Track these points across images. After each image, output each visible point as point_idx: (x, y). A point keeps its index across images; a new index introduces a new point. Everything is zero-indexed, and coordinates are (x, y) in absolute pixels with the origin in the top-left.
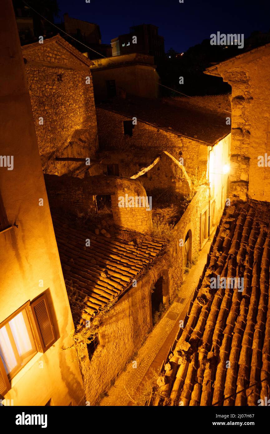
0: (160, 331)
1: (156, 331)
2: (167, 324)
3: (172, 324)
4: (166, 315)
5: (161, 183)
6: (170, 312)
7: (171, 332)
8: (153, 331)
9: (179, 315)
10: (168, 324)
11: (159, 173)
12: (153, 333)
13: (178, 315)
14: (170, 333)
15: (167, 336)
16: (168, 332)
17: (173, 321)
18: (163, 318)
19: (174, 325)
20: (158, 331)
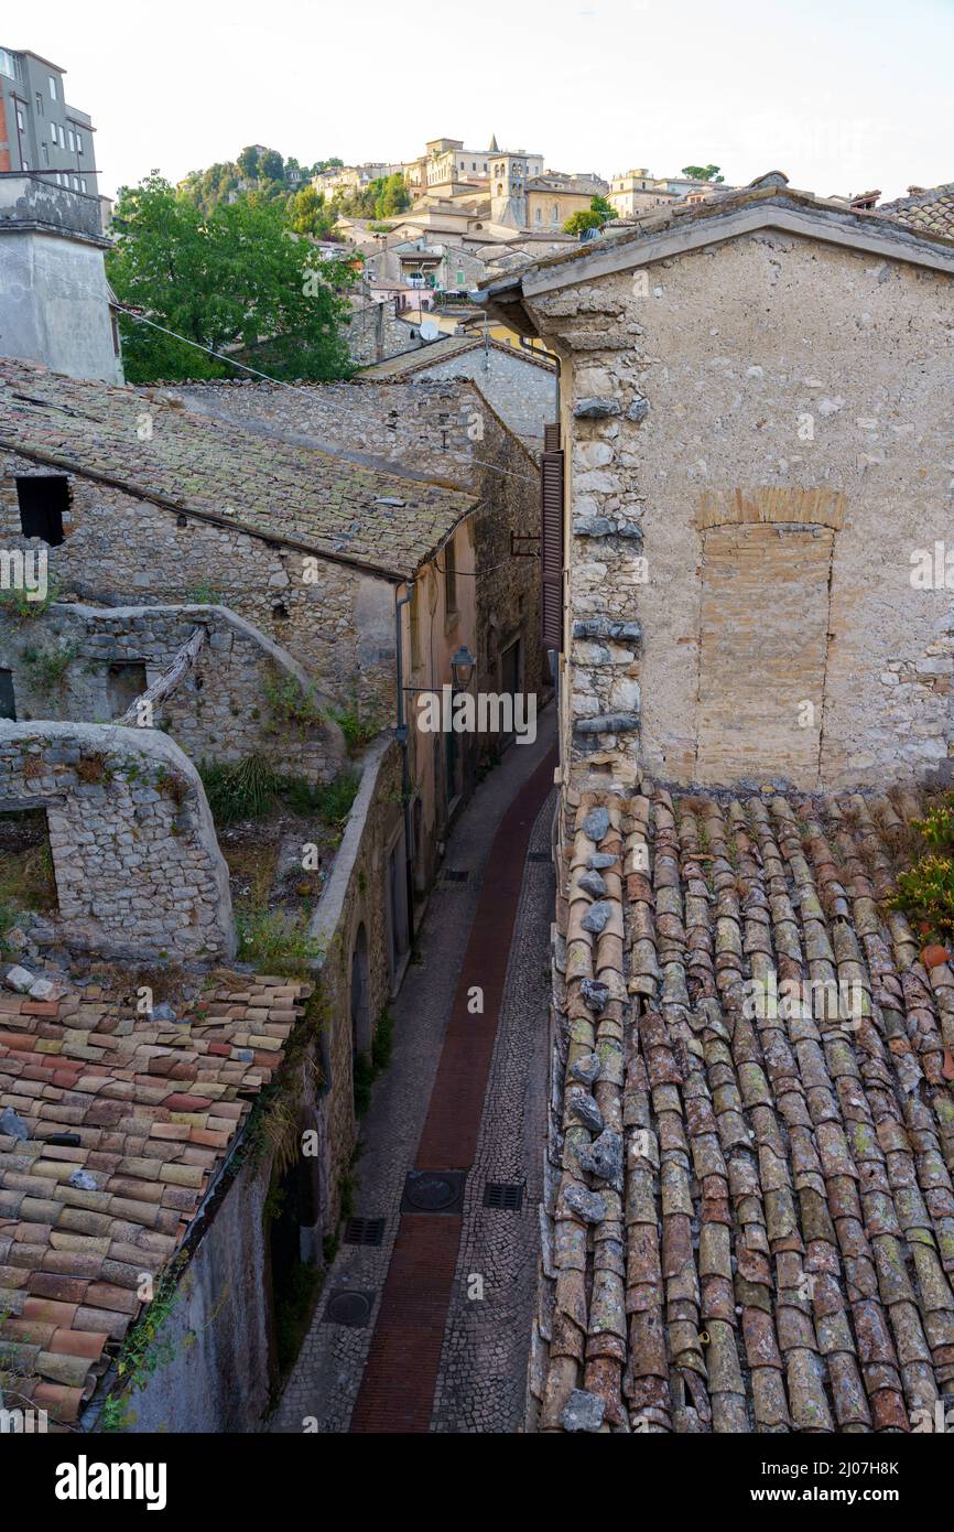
0: (316, 1393)
1: (297, 1394)
2: (336, 1352)
3: (358, 1348)
4: (323, 1310)
5: (214, 741)
6: (334, 1293)
7: (363, 1383)
8: (286, 1400)
9: (378, 1300)
10: (341, 1350)
11: (204, 702)
12: (287, 1409)
13: (371, 1301)
14: (361, 1391)
15: (350, 1409)
16: (351, 1388)
17: (357, 1332)
18: (314, 1330)
19: (367, 1349)
20: (305, 1393)
